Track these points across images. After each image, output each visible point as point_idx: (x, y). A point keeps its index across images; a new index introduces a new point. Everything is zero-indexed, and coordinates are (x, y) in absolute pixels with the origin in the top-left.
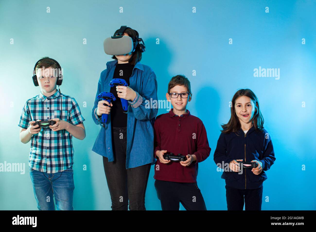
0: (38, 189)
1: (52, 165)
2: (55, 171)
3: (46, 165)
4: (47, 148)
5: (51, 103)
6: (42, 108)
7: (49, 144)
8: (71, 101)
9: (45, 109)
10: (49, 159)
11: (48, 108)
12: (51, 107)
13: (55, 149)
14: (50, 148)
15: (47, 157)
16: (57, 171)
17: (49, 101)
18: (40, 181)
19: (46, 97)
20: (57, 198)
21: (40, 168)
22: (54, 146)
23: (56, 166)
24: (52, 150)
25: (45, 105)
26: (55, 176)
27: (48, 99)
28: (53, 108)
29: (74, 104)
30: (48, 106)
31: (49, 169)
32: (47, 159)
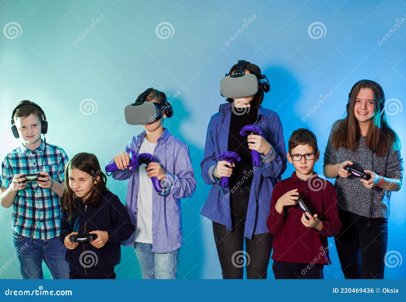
0: (29, 261)
1: (47, 229)
2: (50, 236)
3: (39, 230)
4: (40, 210)
5: (36, 157)
6: (26, 164)
7: (42, 205)
8: (60, 153)
9: (31, 164)
10: (42, 222)
11: (34, 164)
12: (37, 162)
13: (49, 210)
14: (44, 210)
15: (40, 221)
16: (52, 237)
17: (34, 155)
18: (32, 251)
19: (30, 151)
20: (56, 271)
21: (31, 234)
22: (48, 207)
23: (51, 230)
24: (46, 212)
25: (29, 161)
26: (51, 243)
27: (33, 152)
28: (40, 164)
29: (64, 155)
30: (34, 161)
31: (43, 235)
32: (41, 223)
